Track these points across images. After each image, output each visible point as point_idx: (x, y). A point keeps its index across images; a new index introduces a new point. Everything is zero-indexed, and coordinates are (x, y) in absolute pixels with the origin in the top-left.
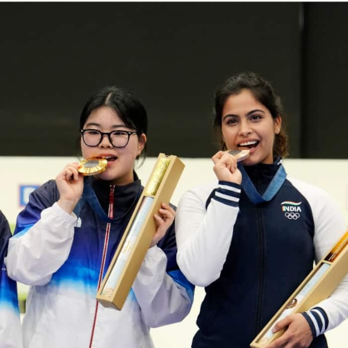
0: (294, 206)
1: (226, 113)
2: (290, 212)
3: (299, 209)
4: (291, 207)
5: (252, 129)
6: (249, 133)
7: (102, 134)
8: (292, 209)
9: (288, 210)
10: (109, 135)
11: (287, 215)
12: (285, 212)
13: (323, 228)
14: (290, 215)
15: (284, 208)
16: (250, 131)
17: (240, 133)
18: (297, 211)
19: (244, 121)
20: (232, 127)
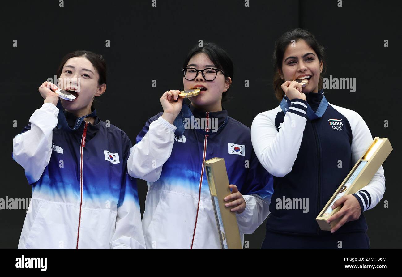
0: (337, 122)
1: (287, 56)
2: (335, 126)
3: (341, 123)
4: (335, 123)
5: (307, 67)
6: (305, 70)
7: (198, 71)
8: (337, 124)
9: (334, 125)
10: (202, 71)
11: (334, 127)
12: (332, 126)
13: (358, 138)
14: (336, 128)
15: (331, 123)
16: (306, 68)
17: (299, 70)
18: (340, 125)
19: (301, 61)
20: (292, 66)
